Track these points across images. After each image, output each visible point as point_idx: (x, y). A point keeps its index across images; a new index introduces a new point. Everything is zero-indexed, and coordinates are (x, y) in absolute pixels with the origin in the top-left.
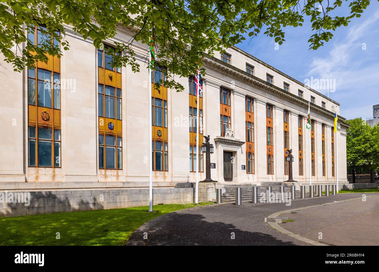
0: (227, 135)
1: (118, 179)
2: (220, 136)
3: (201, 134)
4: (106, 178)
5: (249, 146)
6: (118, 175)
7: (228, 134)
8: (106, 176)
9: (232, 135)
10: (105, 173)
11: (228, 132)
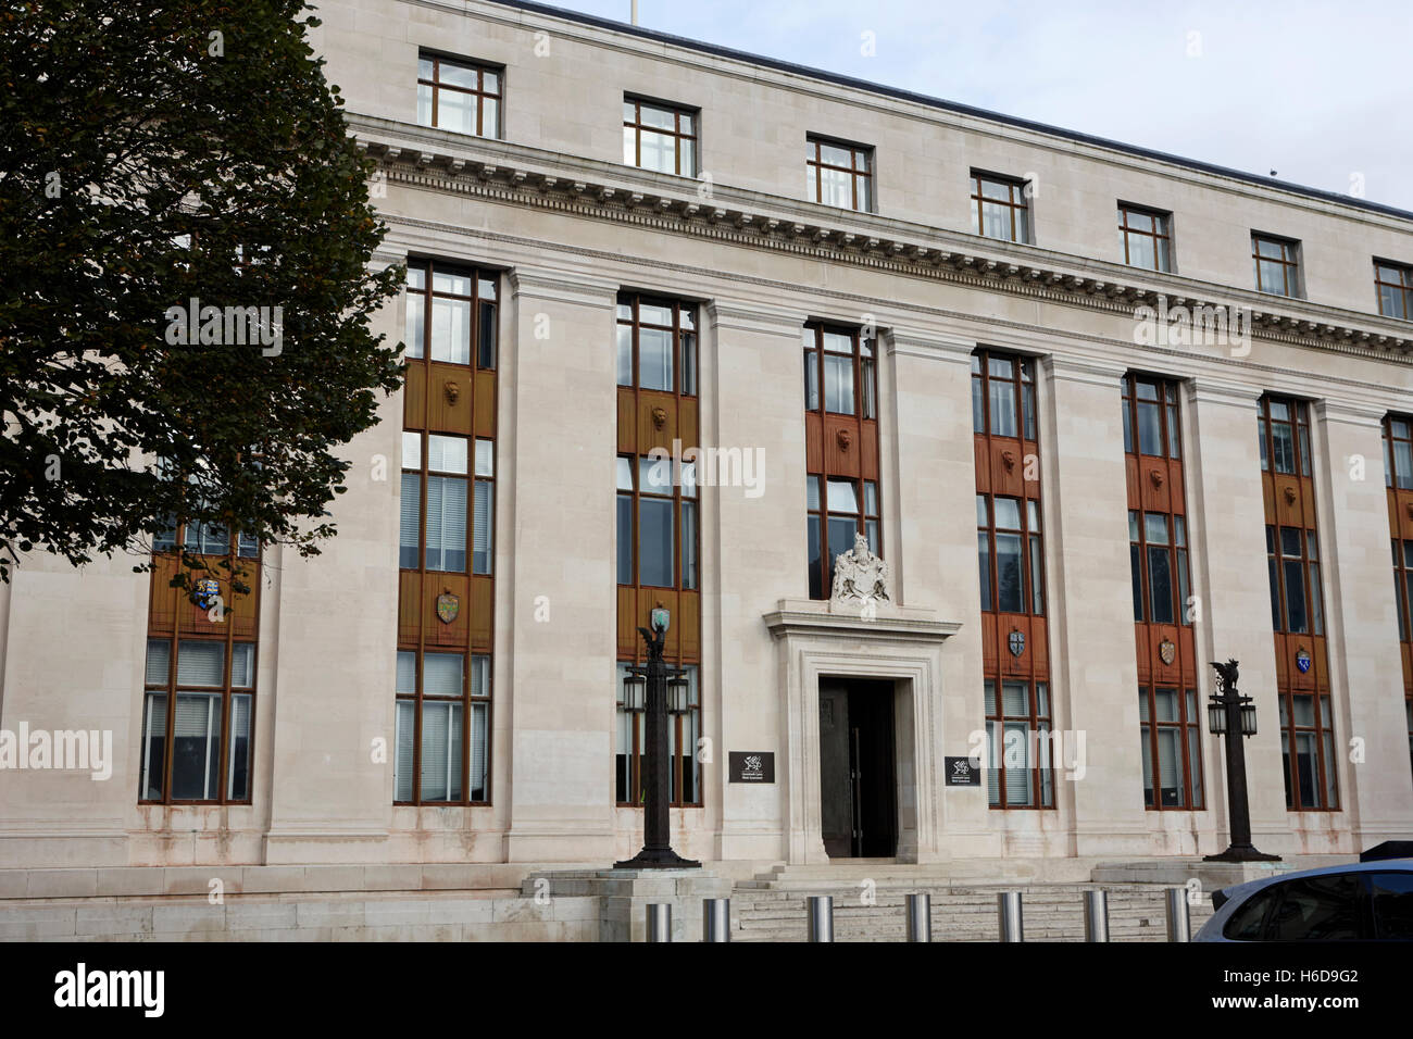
0: (841, 588)
1: (224, 851)
3: (686, 591)
4: (166, 847)
6: (228, 833)
7: (848, 583)
8: (167, 838)
9: (880, 584)
10: (167, 823)
11: (852, 571)
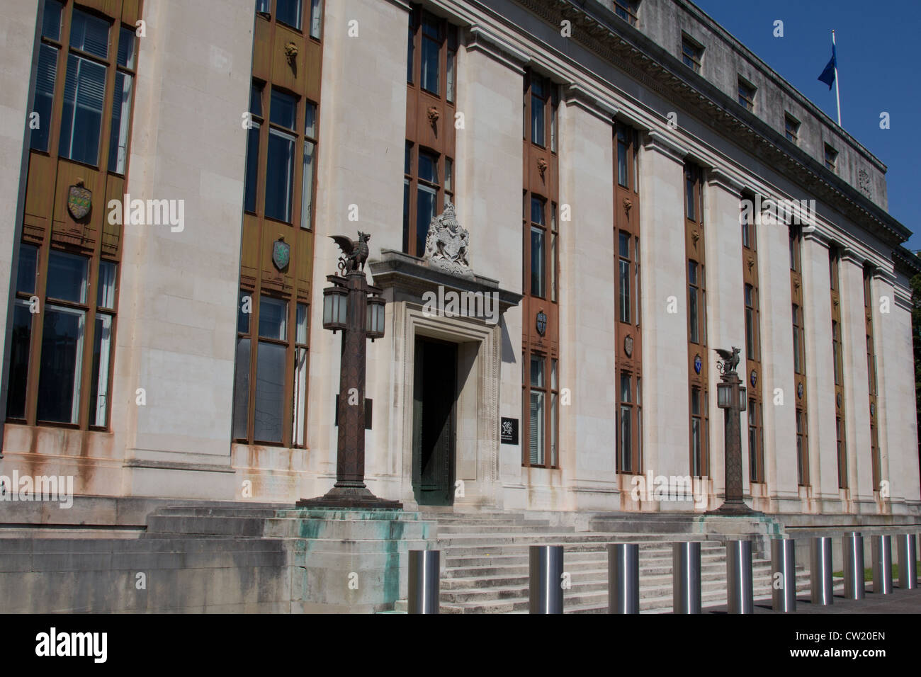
0: (435, 249)
2: (400, 250)
3: (302, 228)
5: (537, 321)
7: (440, 244)
9: (462, 250)
11: (444, 236)
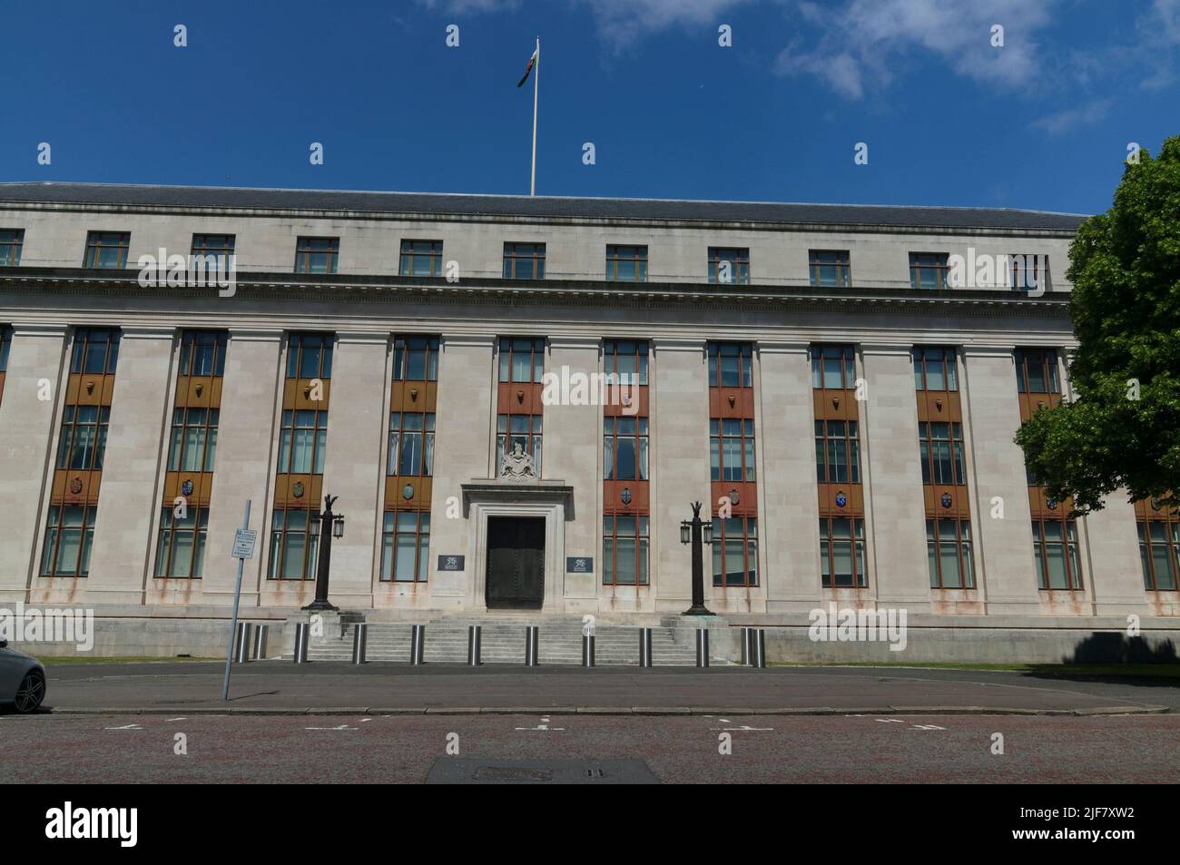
1: (187, 599)
2: (485, 476)
3: (425, 476)
4: (163, 596)
6: (190, 592)
7: (508, 468)
8: (164, 593)
9: (527, 468)
10: (165, 586)
11: (511, 462)
